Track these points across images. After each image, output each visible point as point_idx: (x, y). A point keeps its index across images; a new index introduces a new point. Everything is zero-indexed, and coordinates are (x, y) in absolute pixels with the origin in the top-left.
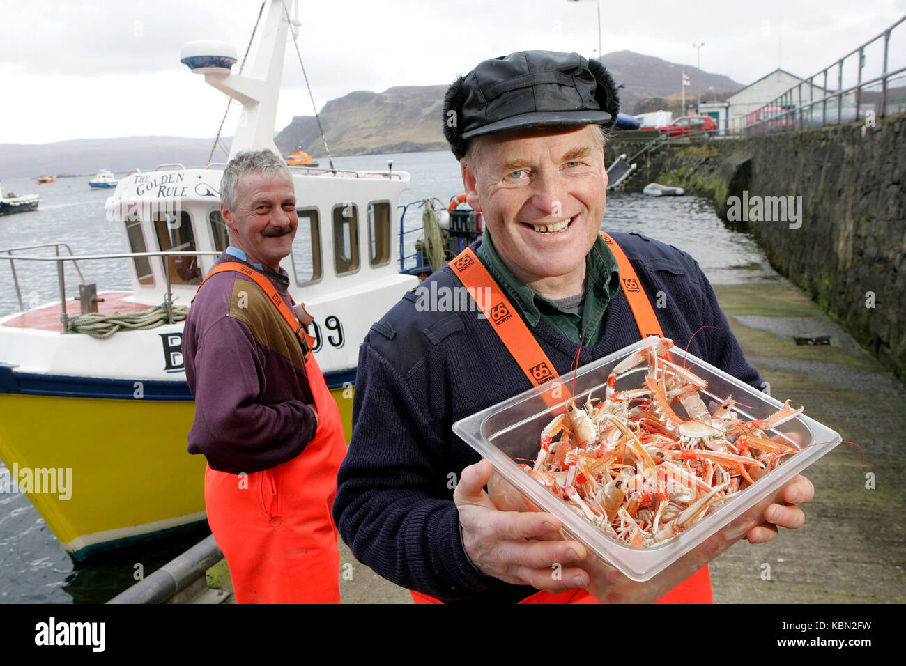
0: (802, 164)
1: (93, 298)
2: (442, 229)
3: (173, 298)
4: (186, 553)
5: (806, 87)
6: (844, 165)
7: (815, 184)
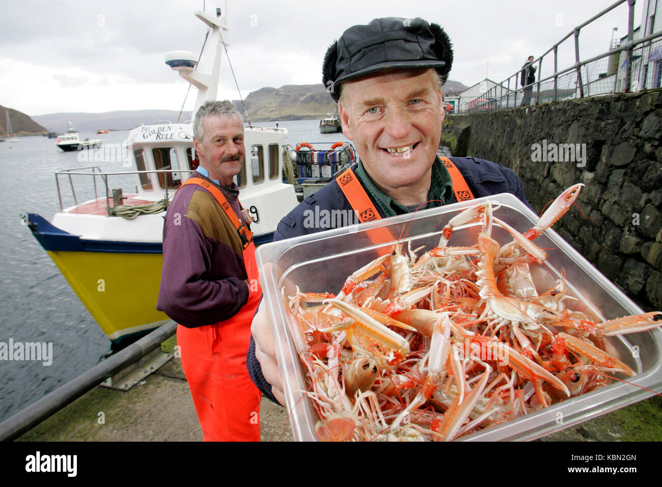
0: (495, 129)
1: (120, 197)
2: (293, 161)
3: (169, 197)
4: (149, 334)
5: (499, 88)
6: (516, 129)
7: (501, 140)
